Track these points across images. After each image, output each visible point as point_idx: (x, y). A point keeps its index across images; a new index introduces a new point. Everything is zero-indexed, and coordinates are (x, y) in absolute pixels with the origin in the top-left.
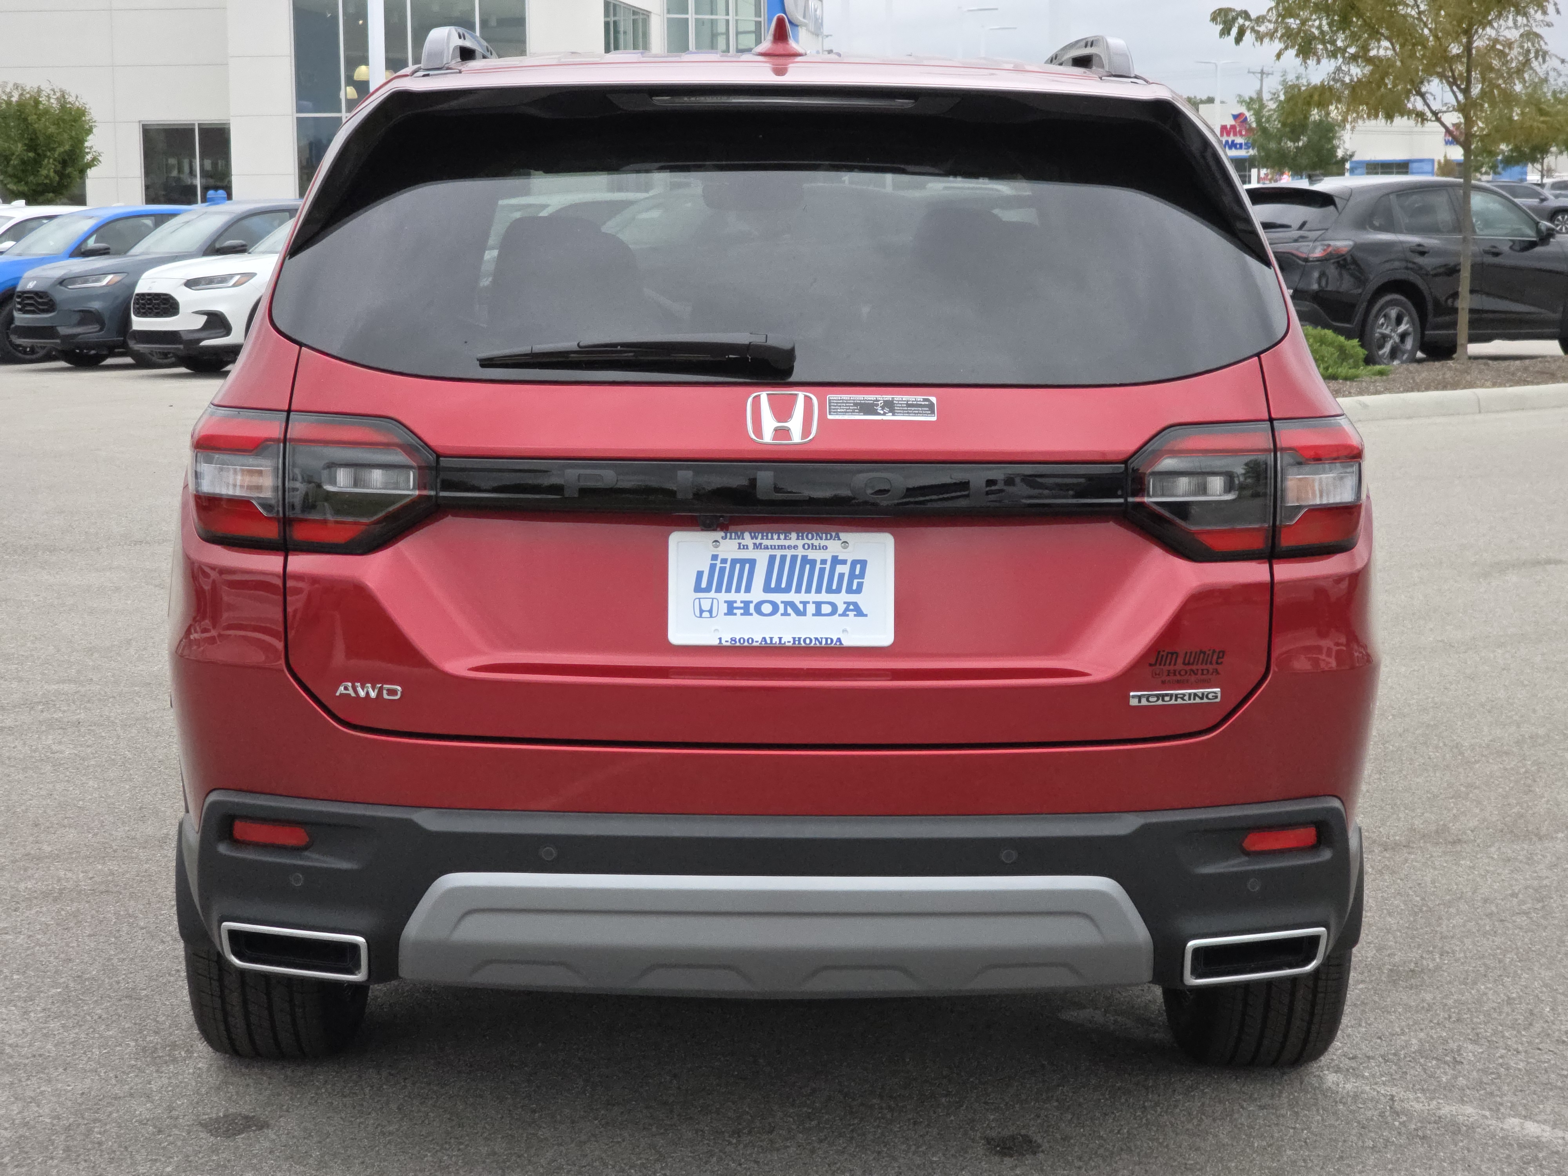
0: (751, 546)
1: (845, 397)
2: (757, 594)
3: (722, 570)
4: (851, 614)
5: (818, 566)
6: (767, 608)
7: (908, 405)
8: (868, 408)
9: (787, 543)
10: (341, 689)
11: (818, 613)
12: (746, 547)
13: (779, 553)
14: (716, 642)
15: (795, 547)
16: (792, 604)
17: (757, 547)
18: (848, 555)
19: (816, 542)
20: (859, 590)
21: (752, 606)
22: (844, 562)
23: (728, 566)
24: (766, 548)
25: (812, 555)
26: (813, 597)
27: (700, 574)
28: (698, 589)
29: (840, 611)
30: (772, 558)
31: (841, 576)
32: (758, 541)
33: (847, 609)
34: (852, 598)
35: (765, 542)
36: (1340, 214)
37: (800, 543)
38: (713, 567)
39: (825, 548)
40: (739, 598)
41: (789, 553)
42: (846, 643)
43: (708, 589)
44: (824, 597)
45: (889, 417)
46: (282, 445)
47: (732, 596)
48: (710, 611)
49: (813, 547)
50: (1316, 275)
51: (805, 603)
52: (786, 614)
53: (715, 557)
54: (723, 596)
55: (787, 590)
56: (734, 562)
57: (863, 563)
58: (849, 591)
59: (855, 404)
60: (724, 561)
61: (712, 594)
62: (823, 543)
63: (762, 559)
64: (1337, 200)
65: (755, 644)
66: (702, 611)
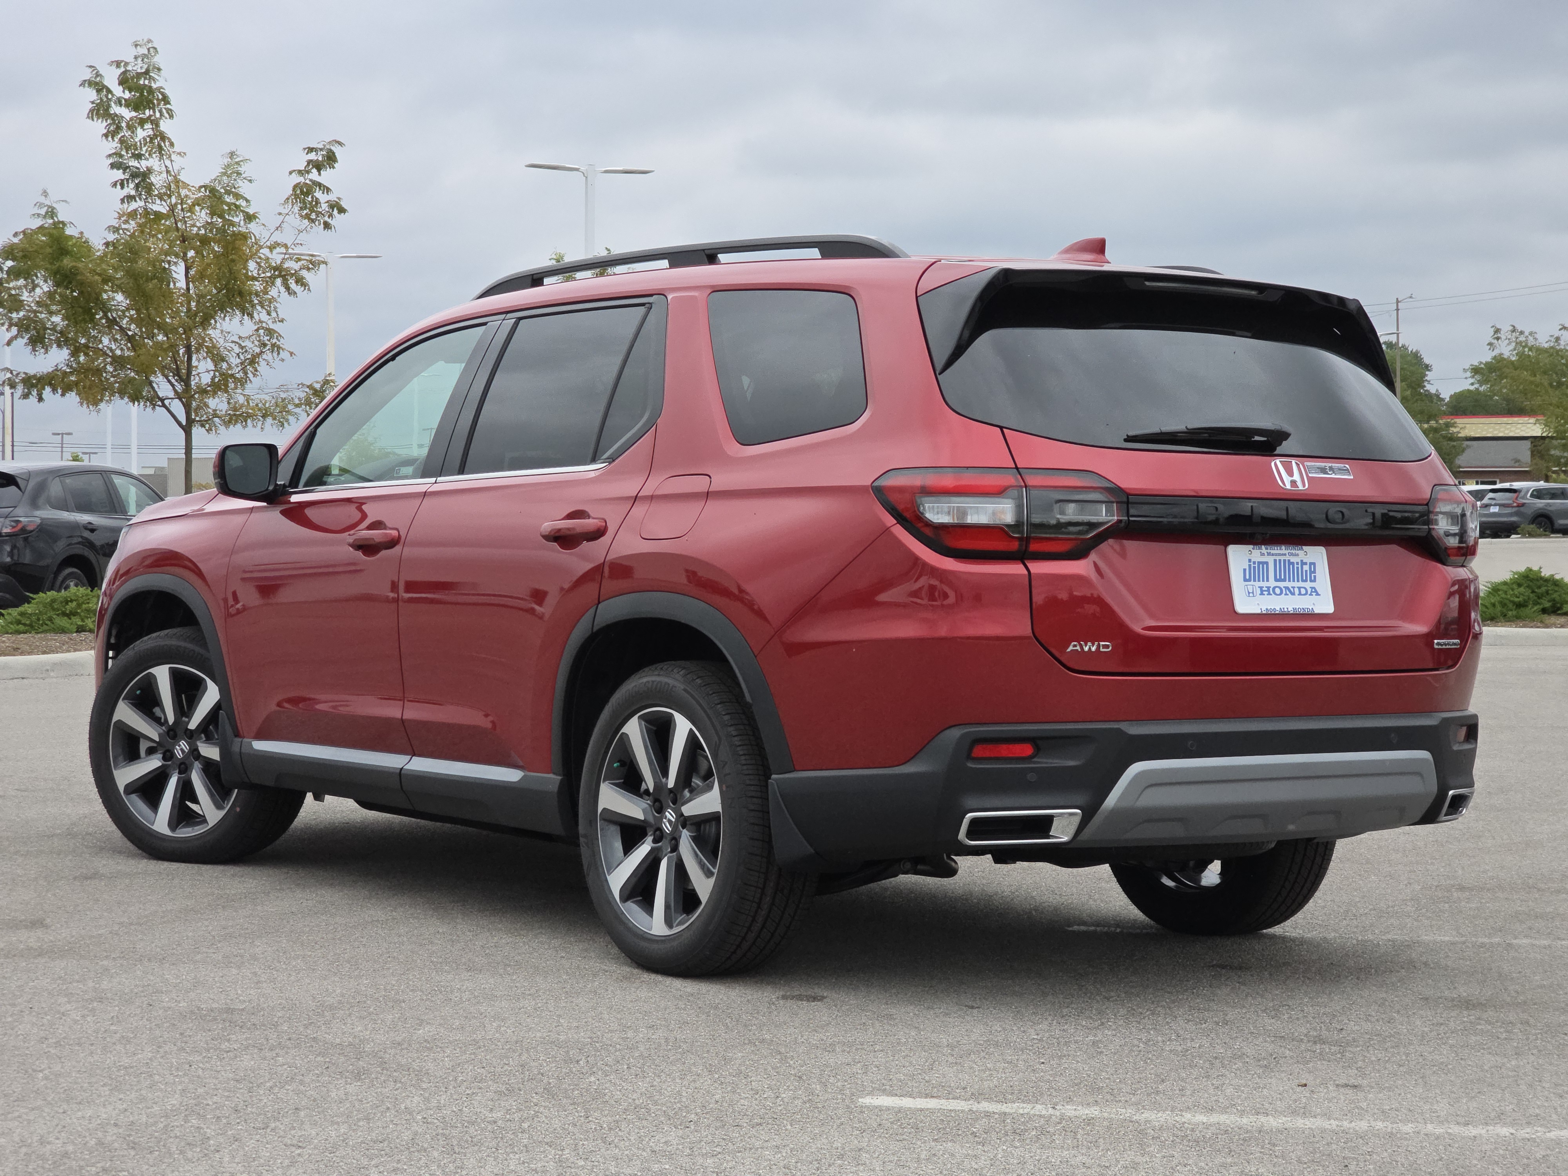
0: (1266, 554)
1: (1313, 464)
2: (1272, 583)
3: (1254, 567)
4: (1314, 594)
5: (1296, 566)
6: (1278, 591)
7: (1340, 469)
8: (1323, 470)
9: (1281, 552)
10: (1071, 648)
11: (1300, 594)
12: (1263, 554)
13: (1278, 558)
14: (1259, 612)
15: (1285, 555)
16: (1287, 588)
17: (1269, 554)
18: (1307, 560)
19: (1293, 552)
20: (1315, 581)
21: (1271, 589)
22: (1306, 564)
23: (1256, 565)
24: (1273, 555)
25: (1293, 559)
26: (1296, 584)
27: (1245, 570)
28: (1245, 580)
29: (1309, 593)
30: (1275, 561)
31: (1306, 571)
32: (1269, 551)
33: (1312, 592)
34: (1313, 584)
35: (1272, 552)
36: (23, 493)
37: (1287, 552)
38: (1250, 566)
39: (1298, 555)
40: (1265, 584)
41: (1282, 558)
42: (1317, 611)
43: (1249, 580)
44: (1301, 584)
45: (1333, 476)
46: (1024, 489)
47: (1261, 584)
48: (1253, 593)
49: (1292, 554)
50: (8, 548)
51: (1293, 588)
52: (1286, 594)
53: (1250, 561)
54: (1257, 584)
55: (1284, 580)
56: (1259, 563)
57: (1314, 564)
58: (1311, 581)
59: (1318, 468)
60: (1254, 563)
61: (1252, 583)
62: (1297, 552)
63: (1270, 560)
64: (19, 480)
65: (1277, 612)
66: (1249, 593)
